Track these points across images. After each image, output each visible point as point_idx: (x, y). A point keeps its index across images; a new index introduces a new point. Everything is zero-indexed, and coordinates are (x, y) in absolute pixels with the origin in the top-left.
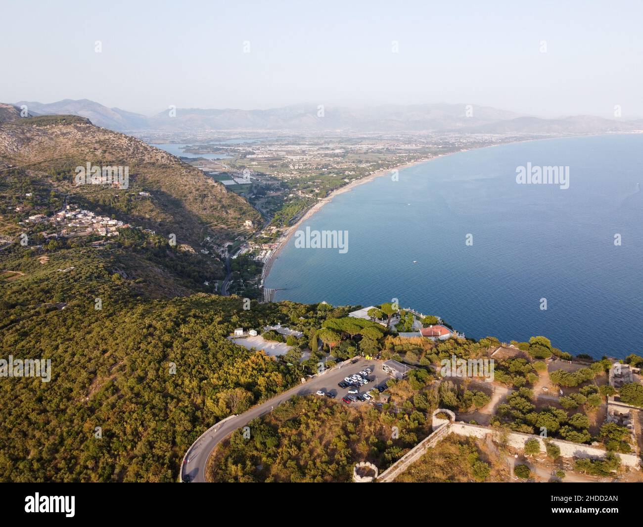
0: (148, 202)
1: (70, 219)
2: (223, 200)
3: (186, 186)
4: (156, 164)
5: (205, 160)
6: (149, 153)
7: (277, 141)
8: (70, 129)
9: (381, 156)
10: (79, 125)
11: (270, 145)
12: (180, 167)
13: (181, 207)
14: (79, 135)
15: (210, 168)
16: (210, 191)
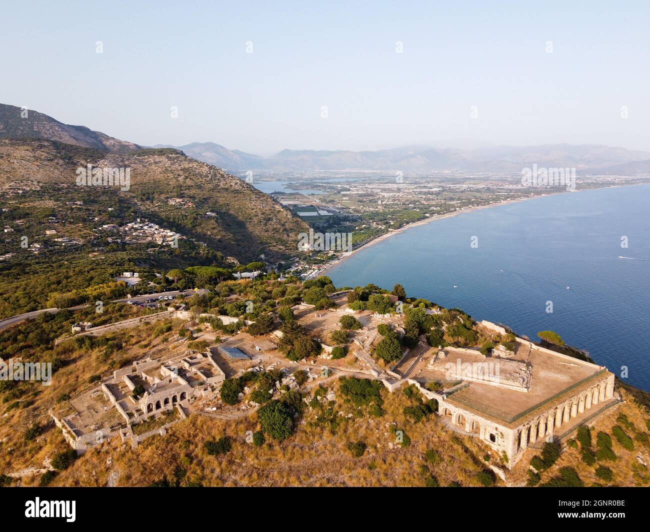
0: (213, 221)
1: (136, 230)
2: (286, 224)
3: (253, 209)
4: (230, 189)
5: (301, 195)
6: (224, 180)
7: (378, 180)
8: (163, 159)
9: (478, 195)
10: (170, 156)
11: (369, 184)
12: (251, 193)
13: (245, 228)
14: (168, 163)
15: (301, 201)
16: (276, 216)
